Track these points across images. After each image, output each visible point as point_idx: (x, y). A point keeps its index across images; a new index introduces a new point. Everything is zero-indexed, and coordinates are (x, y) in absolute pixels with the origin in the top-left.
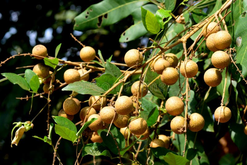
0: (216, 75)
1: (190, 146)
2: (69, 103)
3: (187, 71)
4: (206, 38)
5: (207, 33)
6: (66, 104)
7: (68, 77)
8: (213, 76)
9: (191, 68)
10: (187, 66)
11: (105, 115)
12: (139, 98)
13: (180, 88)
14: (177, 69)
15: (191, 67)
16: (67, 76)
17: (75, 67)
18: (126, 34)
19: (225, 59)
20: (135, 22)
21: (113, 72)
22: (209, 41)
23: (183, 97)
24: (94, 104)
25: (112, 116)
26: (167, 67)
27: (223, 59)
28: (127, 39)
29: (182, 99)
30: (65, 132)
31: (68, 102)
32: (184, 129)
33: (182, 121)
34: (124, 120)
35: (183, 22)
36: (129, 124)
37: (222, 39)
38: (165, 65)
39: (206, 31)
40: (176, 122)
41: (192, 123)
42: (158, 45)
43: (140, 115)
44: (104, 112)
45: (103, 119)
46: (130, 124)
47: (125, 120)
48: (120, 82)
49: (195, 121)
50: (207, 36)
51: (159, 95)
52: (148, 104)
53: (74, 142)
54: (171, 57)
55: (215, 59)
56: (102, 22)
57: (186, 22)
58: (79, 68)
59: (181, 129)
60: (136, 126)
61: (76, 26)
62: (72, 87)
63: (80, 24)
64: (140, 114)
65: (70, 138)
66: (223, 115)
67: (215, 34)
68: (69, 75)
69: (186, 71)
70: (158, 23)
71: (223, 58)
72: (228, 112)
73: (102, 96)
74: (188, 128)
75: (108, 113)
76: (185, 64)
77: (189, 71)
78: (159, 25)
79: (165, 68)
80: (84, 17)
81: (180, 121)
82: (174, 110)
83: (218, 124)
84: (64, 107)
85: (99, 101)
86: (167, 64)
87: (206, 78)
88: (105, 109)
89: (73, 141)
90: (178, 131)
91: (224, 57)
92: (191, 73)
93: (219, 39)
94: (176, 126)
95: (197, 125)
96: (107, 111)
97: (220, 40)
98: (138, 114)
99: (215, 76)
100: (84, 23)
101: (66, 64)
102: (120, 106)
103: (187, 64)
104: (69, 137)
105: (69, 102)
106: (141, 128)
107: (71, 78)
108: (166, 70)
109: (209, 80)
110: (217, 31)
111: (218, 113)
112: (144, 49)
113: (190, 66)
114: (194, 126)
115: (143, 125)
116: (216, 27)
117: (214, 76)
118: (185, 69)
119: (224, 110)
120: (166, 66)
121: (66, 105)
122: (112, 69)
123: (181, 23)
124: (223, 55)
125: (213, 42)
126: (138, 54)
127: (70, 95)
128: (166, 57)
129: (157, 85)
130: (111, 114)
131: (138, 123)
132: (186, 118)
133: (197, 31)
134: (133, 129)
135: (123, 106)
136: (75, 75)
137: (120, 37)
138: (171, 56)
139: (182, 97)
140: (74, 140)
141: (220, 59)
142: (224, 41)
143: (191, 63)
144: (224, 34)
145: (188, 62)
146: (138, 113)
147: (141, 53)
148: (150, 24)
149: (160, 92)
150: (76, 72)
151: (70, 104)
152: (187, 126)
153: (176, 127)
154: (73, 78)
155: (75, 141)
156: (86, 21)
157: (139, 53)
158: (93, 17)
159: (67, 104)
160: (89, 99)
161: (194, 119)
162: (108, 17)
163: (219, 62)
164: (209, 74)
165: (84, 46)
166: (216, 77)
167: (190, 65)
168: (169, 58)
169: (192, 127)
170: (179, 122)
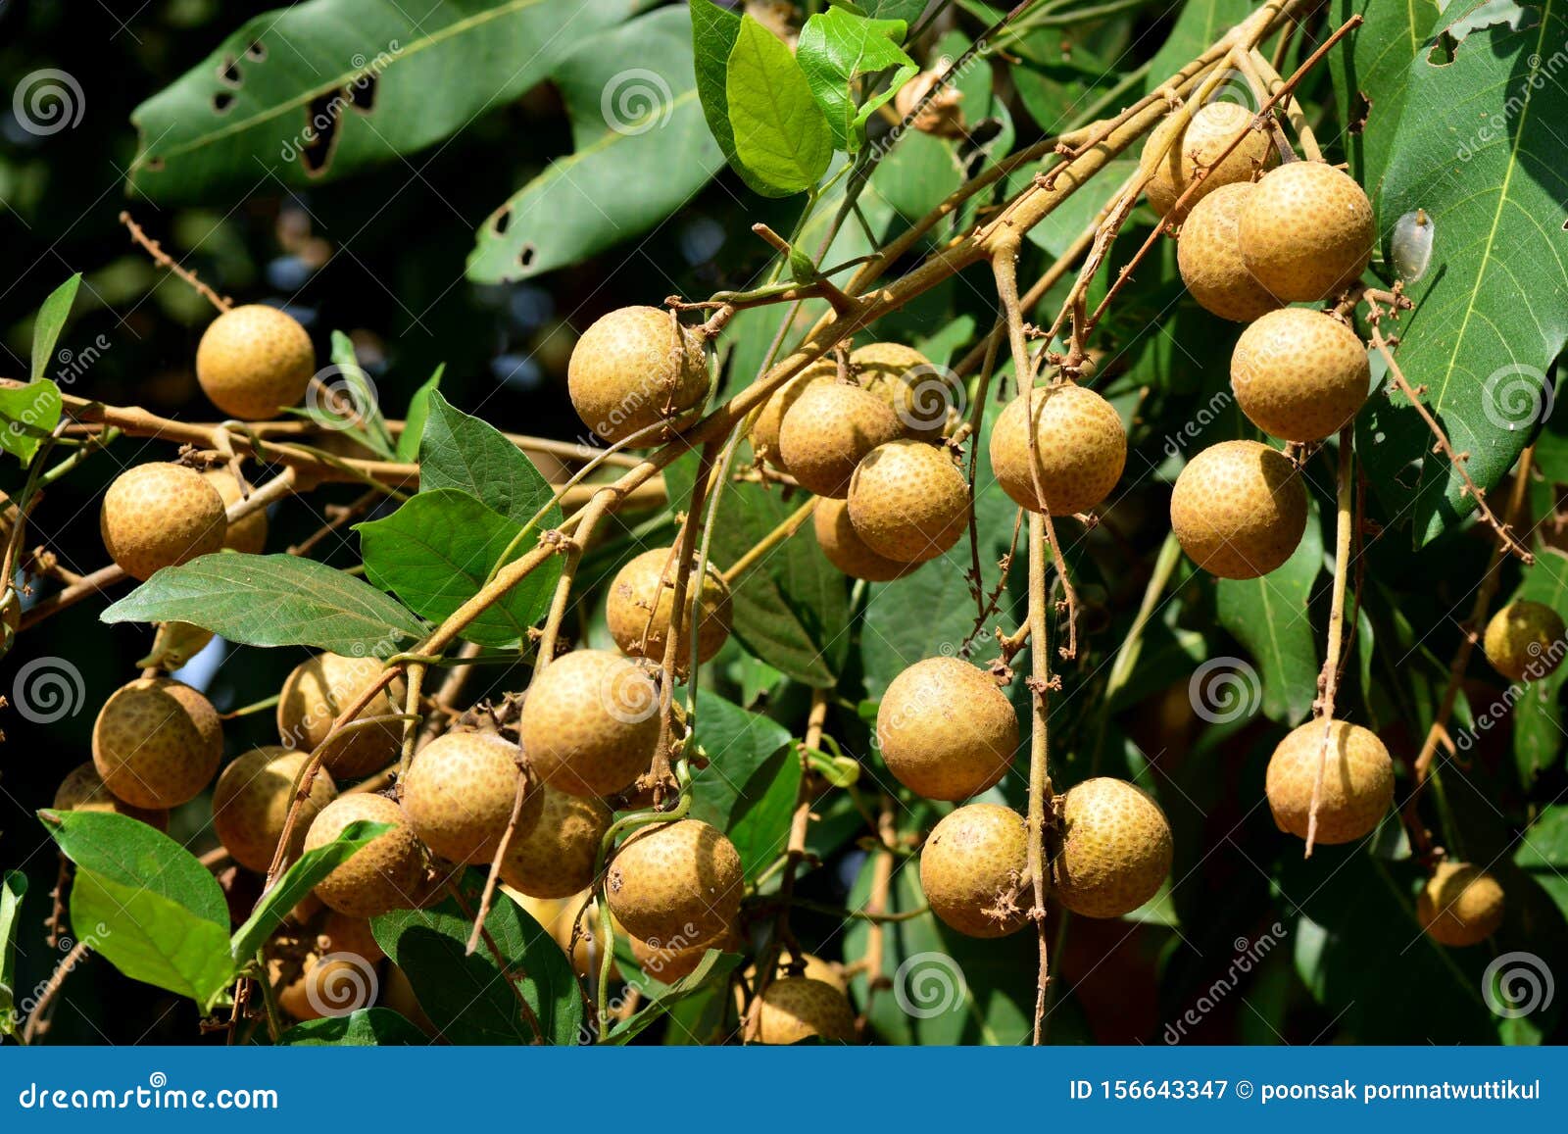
0: (1265, 487)
1: (996, 1030)
2: (142, 718)
3: (1047, 463)
4: (1180, 217)
5: (1180, 185)
6: (114, 729)
7: (139, 519)
8: (1242, 496)
9: (1079, 440)
10: (1045, 426)
11: (446, 794)
12: (675, 673)
13: (976, 593)
14: (955, 451)
15: (1077, 430)
16: (130, 513)
17: (186, 450)
18: (514, 224)
19: (1341, 368)
20: (580, 134)
21: (479, 478)
22: (1200, 239)
23: (1008, 663)
24: (352, 717)
25: (499, 800)
26: (879, 441)
27: (1324, 369)
28: (527, 257)
29: (1002, 673)
30: (151, 931)
31: (128, 715)
32: (1025, 897)
33: (1009, 837)
34: (569, 838)
35: (948, 127)
36: (606, 867)
37: (1311, 223)
38: (864, 423)
39: (1176, 166)
40: (968, 848)
41: (1082, 852)
42: (815, 274)
43: (684, 800)
44: (439, 777)
45: (428, 826)
46: (613, 867)
47: (580, 840)
48: (548, 547)
49: (1107, 838)
50: (1179, 203)
51: (791, 654)
52: (717, 726)
53: (209, 1007)
54: (898, 372)
55: (1267, 367)
56: (339, 139)
57: (971, 120)
58: (209, 455)
59: (1003, 900)
60: (662, 877)
61: (142, 171)
62: (176, 594)
63: (176, 150)
64: (690, 792)
65: (187, 975)
66: (1337, 782)
67: (1243, 186)
68: (148, 506)
69: (1039, 461)
70: (817, 109)
71: (1322, 361)
72: (1372, 766)
73: (407, 655)
74: (1057, 885)
75: (468, 782)
76: (1035, 409)
77: (1063, 466)
78: (827, 126)
79: (863, 447)
80: (208, 104)
81: (994, 838)
82: (945, 758)
83: (1309, 851)
84: (103, 754)
85: (388, 693)
86: (878, 421)
87: (1193, 516)
88: (444, 756)
89: (200, 1000)
90: (984, 912)
91: (1327, 353)
92: (1075, 477)
93: (1284, 224)
94: (962, 874)
95: (1118, 864)
96: (463, 767)
97: (1293, 228)
98: (670, 793)
99: (1253, 501)
100: (205, 147)
101: (114, 431)
102: (565, 728)
103: (1048, 413)
104: (176, 971)
105: (138, 712)
106: (697, 892)
107: (160, 533)
108: (873, 461)
109: (1214, 527)
110: (1255, 162)
111: (1300, 768)
112: (711, 303)
113: (1068, 426)
114: (1100, 876)
115: (711, 870)
116: (1253, 134)
117: (1251, 494)
118: (1035, 446)
119: (1342, 746)
120: (870, 433)
121: (111, 737)
122: (470, 461)
123: (936, 130)
124: (1324, 341)
125: (1234, 246)
126: (674, 338)
127: (140, 663)
128: (864, 368)
129: (777, 581)
130: (489, 792)
131: (679, 857)
132: (1036, 817)
133: (1093, 172)
134: (643, 901)
135: (590, 729)
136: (188, 507)
137: (470, 244)
138: (894, 363)
139: (999, 663)
140: (211, 989)
141: (1300, 365)
142: (1326, 232)
143: (1075, 405)
144: (1324, 183)
145: (1049, 392)
146: (673, 783)
147: (693, 334)
148: (760, 116)
149: (800, 635)
150: (198, 486)
151: (145, 726)
152: (1048, 874)
153: (965, 886)
154: (174, 530)
155: (216, 998)
156: (219, 134)
157: (680, 332)
158: (268, 104)
159: (125, 728)
160: (277, 691)
161: (1096, 825)
162: (381, 98)
163: (1293, 388)
164: (1214, 482)
165: (223, 304)
166: (1263, 506)
167: (1071, 415)
168: (880, 377)
169: (1084, 880)
170: (990, 846)
